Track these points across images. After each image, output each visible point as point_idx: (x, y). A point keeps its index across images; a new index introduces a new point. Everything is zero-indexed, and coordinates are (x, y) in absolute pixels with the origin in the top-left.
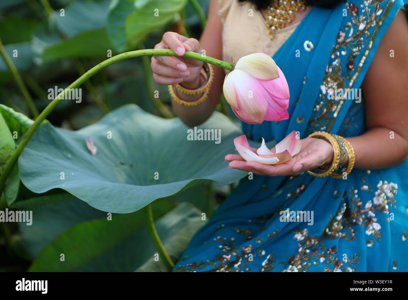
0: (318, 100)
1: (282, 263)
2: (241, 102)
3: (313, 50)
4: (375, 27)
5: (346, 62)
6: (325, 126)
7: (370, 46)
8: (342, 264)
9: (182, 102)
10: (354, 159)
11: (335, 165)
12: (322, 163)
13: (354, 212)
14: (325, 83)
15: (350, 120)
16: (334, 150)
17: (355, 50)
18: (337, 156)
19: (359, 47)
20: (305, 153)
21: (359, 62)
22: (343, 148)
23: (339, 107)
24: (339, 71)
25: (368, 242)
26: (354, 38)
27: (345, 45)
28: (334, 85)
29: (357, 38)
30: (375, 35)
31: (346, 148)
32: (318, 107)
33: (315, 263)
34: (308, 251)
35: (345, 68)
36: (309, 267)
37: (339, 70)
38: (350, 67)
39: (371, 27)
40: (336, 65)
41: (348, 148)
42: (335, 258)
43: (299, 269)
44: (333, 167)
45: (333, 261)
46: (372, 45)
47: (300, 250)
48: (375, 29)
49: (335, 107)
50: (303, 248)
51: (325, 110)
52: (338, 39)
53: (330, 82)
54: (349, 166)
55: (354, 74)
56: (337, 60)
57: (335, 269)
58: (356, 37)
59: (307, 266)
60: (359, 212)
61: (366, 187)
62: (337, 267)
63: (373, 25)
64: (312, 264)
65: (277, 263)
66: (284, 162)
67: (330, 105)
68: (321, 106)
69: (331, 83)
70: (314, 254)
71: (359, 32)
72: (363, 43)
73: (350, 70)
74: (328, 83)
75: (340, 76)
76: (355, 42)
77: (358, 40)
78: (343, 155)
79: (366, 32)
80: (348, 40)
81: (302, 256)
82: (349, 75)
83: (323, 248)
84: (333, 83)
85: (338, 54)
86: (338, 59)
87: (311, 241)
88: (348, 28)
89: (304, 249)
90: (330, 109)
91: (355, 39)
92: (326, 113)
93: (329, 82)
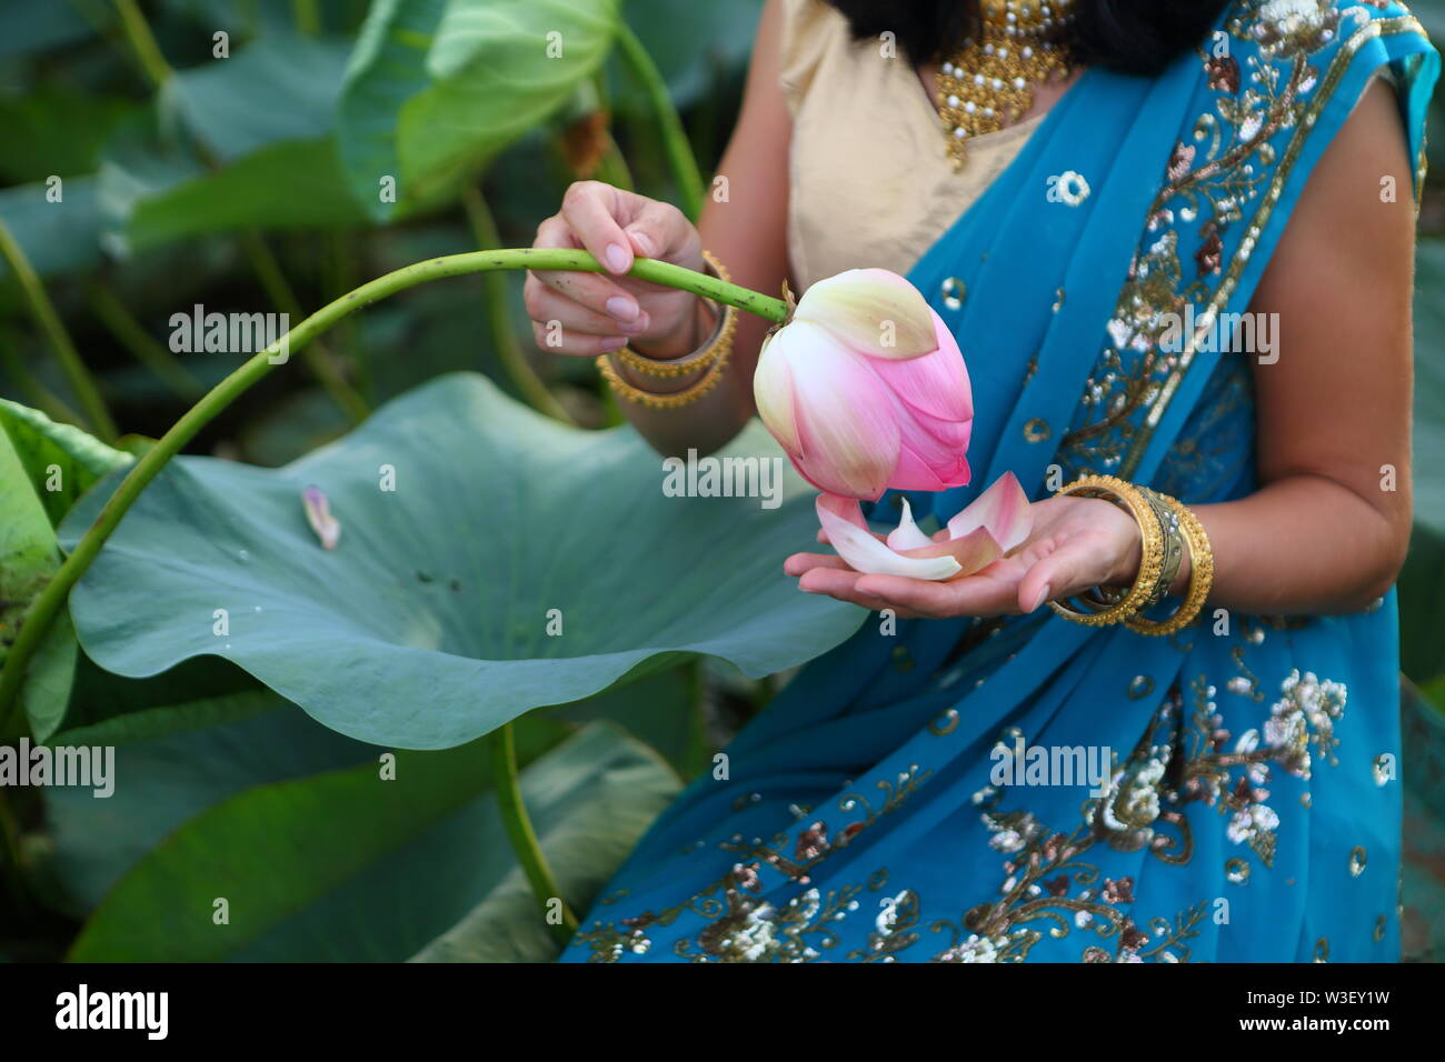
0: (1100, 368)
1: (944, 925)
2: (811, 424)
3: (1089, 203)
4: (1292, 130)
5: (1194, 244)
6: (1118, 451)
7: (1276, 193)
8: (1145, 941)
9: (637, 394)
10: (1211, 569)
11: (1145, 586)
12: (1104, 575)
13: (1199, 760)
14: (1122, 311)
15: (1199, 447)
16: (1143, 535)
17: (1225, 205)
18: (1152, 554)
19: (1238, 197)
20: (1048, 542)
21: (1239, 246)
22: (1172, 529)
23: (1167, 392)
24: (1173, 273)
25: (1231, 866)
26: (1225, 165)
27: (1194, 190)
28: (1152, 321)
29: (1233, 165)
30: (1292, 158)
31: (1182, 530)
32: (1098, 390)
33: (1055, 932)
34: (1035, 890)
35: (1191, 265)
36: (1032, 945)
37: (1172, 271)
38: (1209, 261)
39: (1278, 129)
40: (1161, 254)
41: (1189, 533)
42: (1125, 920)
43: (1001, 951)
44: (1138, 591)
45: (1115, 928)
46: (1282, 191)
47: (1010, 885)
48: (1290, 139)
49: (1155, 392)
50: (1018, 881)
51: (1121, 402)
52: (1171, 169)
53: (1142, 309)
54: (1195, 593)
55: (1221, 282)
56: (1165, 239)
57: (1124, 953)
58: (1231, 163)
59: (1028, 942)
60: (1213, 760)
61: (1242, 684)
62: (1131, 950)
63: (1285, 126)
64: (1047, 934)
65: (929, 923)
66: (977, 570)
67: (1137, 384)
68: (1108, 387)
69: (1144, 313)
70: (1053, 902)
71: (1239, 147)
72: (1251, 182)
73: (1206, 270)
74: (1132, 311)
75: (1172, 290)
76: (1227, 180)
77: (1235, 173)
78: (1173, 553)
79: (1265, 147)
80: (1204, 173)
81: (1012, 908)
82: (1201, 288)
83: (1088, 876)
84: (1152, 315)
85: (1170, 216)
86: (1169, 235)
87: (1044, 853)
88: (1206, 133)
89: (1021, 883)
90: (1135, 399)
91: (1226, 170)
92: (1123, 412)
93: (1137, 309)
